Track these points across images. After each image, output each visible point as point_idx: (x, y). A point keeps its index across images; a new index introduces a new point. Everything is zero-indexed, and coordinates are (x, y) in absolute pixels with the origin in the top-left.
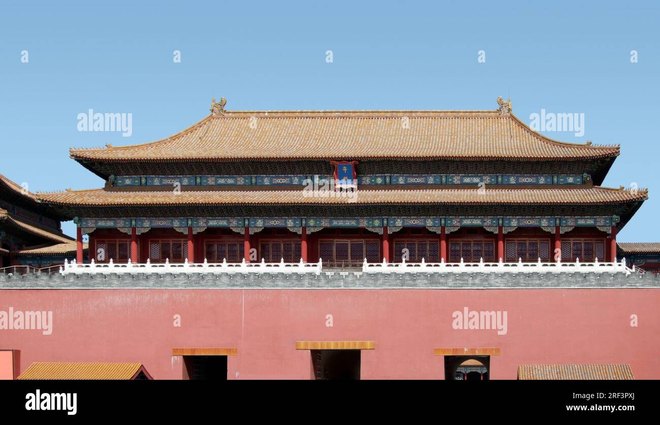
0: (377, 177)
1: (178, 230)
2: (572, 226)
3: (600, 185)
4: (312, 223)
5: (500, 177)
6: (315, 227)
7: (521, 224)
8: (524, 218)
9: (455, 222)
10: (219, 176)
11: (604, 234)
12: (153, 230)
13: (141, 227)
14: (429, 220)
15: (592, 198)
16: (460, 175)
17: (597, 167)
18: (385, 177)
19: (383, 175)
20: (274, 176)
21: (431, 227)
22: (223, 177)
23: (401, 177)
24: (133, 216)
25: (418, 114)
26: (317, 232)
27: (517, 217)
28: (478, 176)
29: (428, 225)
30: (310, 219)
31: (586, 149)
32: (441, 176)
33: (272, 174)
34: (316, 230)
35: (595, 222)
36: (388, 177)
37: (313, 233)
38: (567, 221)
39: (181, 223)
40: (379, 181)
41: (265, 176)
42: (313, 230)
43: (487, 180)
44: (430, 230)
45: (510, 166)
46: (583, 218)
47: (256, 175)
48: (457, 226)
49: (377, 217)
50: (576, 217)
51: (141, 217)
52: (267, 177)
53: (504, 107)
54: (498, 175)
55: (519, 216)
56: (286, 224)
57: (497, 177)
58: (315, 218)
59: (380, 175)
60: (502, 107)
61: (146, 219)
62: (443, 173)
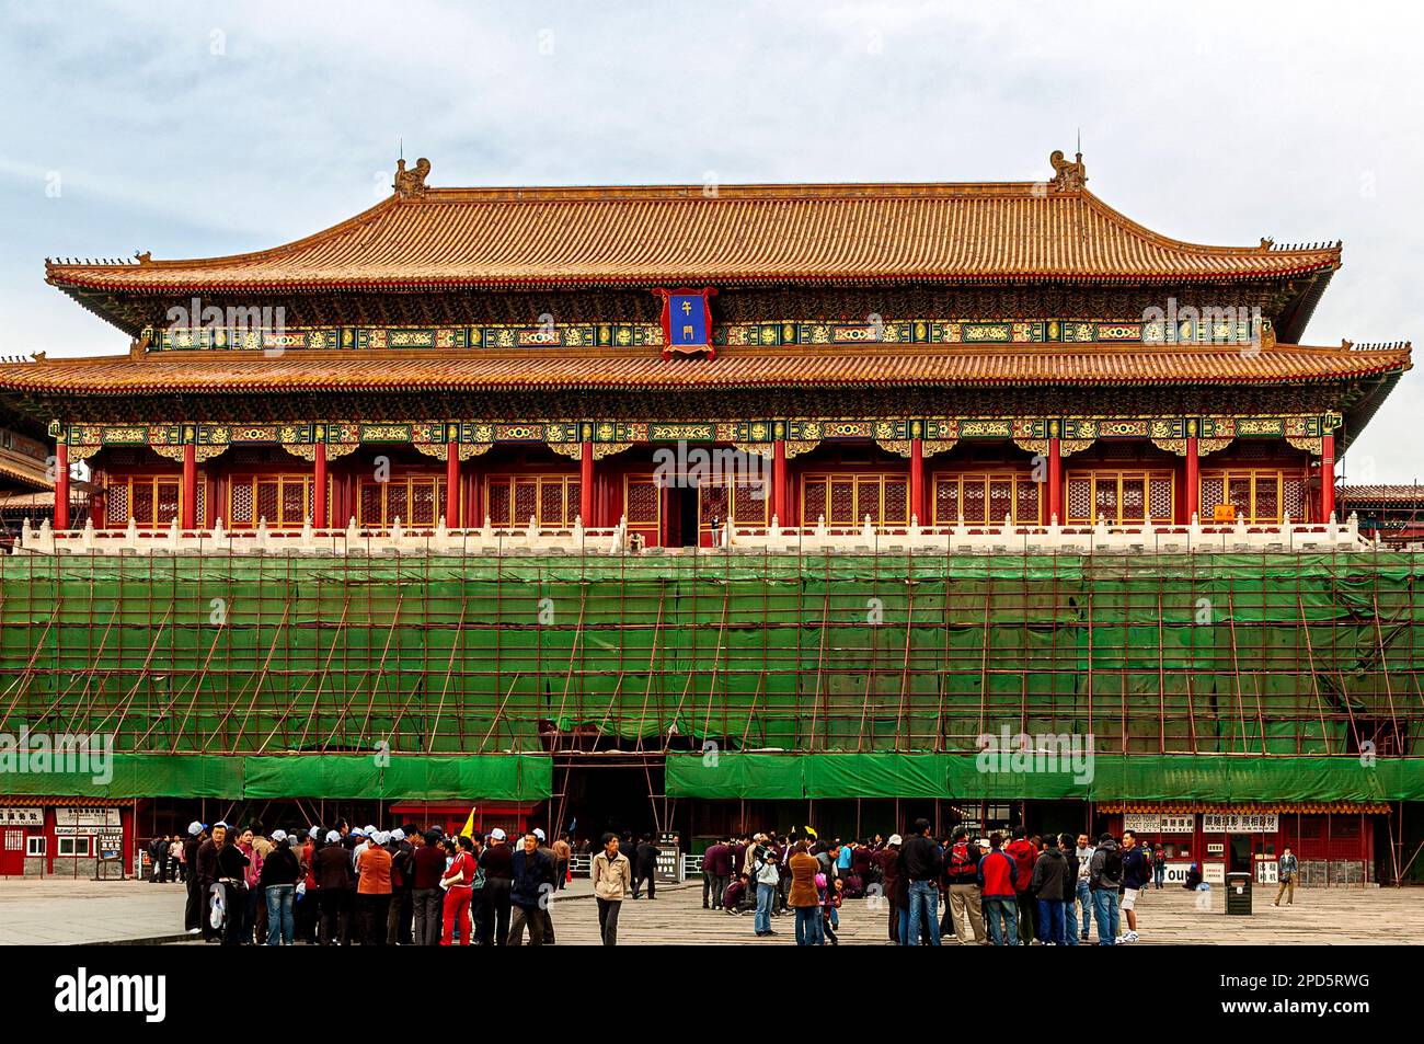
0: (764, 327)
1: (291, 451)
2: (1226, 438)
3: (1295, 342)
4: (605, 432)
5: (1054, 324)
6: (611, 442)
7: (1103, 434)
8: (1111, 420)
9: (946, 430)
10: (395, 327)
11: (1304, 457)
12: (235, 450)
13: (207, 445)
14: (884, 425)
15: (1276, 369)
16: (960, 321)
17: (1287, 299)
18: (783, 326)
19: (778, 322)
20: (524, 326)
21: (888, 440)
22: (406, 330)
23: (821, 328)
24: (190, 419)
25: (868, 192)
26: (617, 454)
27: (1095, 417)
28: (1002, 323)
29: (881, 436)
30: (602, 424)
31: (1260, 259)
32: (915, 325)
33: (519, 322)
34: (616, 449)
35: (1283, 426)
36: (789, 327)
37: (607, 457)
38: (1214, 428)
39: (299, 434)
40: (769, 336)
41: (502, 326)
42: (607, 450)
43: (1024, 333)
44: (887, 448)
45: (1078, 298)
46: (1254, 419)
47: (481, 326)
48: (951, 439)
49: (761, 419)
50: (1236, 416)
51: (206, 420)
52: (508, 329)
53: (1067, 175)
54: (1048, 320)
55: (1099, 413)
56: (545, 436)
57: (1048, 324)
58: (614, 420)
59: (771, 322)
60: (1063, 174)
61: (219, 426)
62: (920, 317)
